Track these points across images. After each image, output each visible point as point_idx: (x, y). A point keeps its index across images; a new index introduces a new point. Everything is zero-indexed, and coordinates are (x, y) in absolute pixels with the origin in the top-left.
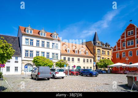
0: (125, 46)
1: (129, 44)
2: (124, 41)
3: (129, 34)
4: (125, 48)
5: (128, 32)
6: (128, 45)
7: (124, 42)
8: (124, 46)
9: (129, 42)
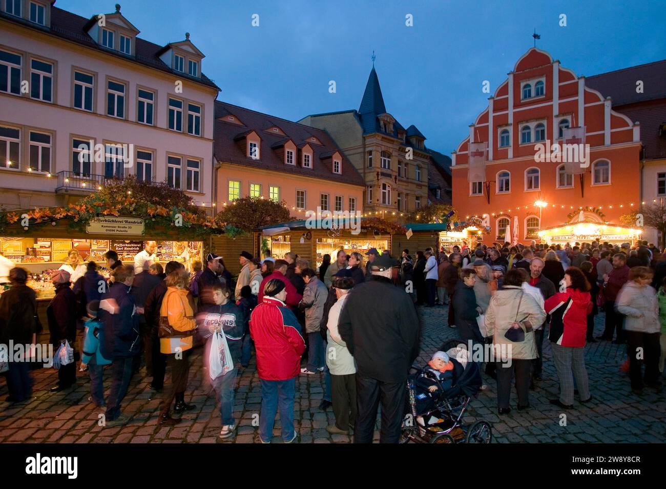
0: (508, 145)
1: (526, 138)
2: (507, 124)
3: (528, 94)
4: (510, 153)
5: (523, 83)
6: (524, 142)
7: (504, 128)
8: (503, 145)
9: (527, 128)
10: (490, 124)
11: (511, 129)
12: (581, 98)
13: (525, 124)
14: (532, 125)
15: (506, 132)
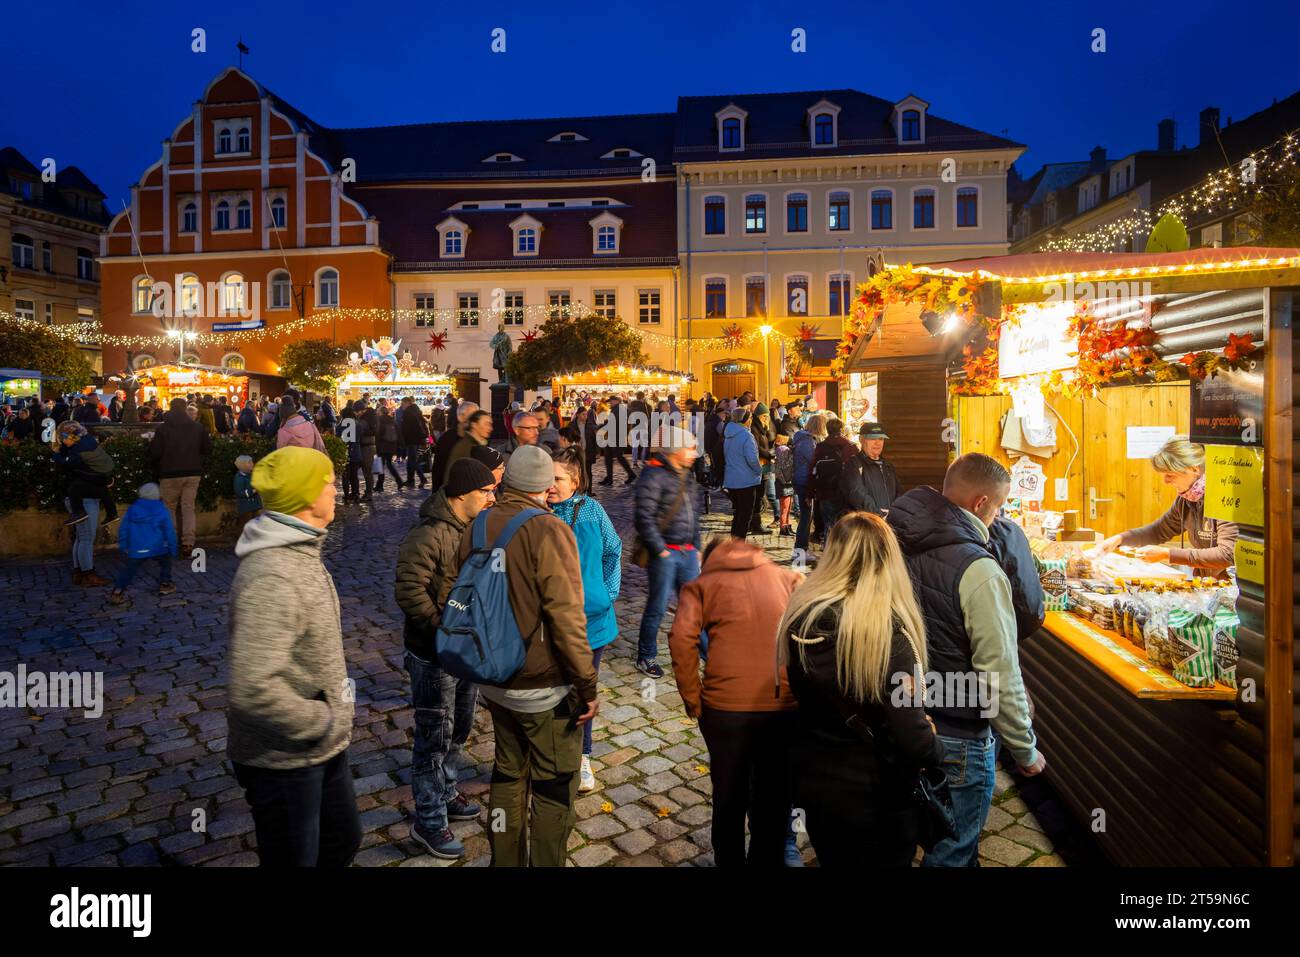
0: (194, 229)
1: (223, 222)
2: (193, 193)
3: (225, 147)
4: (198, 244)
5: (219, 126)
6: (220, 227)
7: (188, 200)
8: (190, 226)
9: (224, 204)
10: (166, 188)
11: (198, 202)
12: (299, 165)
13: (220, 199)
14: (233, 201)
15: (191, 206)
